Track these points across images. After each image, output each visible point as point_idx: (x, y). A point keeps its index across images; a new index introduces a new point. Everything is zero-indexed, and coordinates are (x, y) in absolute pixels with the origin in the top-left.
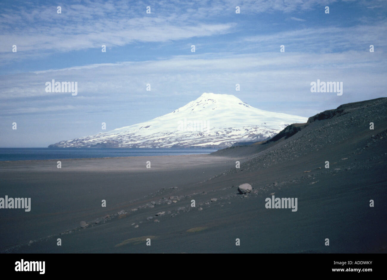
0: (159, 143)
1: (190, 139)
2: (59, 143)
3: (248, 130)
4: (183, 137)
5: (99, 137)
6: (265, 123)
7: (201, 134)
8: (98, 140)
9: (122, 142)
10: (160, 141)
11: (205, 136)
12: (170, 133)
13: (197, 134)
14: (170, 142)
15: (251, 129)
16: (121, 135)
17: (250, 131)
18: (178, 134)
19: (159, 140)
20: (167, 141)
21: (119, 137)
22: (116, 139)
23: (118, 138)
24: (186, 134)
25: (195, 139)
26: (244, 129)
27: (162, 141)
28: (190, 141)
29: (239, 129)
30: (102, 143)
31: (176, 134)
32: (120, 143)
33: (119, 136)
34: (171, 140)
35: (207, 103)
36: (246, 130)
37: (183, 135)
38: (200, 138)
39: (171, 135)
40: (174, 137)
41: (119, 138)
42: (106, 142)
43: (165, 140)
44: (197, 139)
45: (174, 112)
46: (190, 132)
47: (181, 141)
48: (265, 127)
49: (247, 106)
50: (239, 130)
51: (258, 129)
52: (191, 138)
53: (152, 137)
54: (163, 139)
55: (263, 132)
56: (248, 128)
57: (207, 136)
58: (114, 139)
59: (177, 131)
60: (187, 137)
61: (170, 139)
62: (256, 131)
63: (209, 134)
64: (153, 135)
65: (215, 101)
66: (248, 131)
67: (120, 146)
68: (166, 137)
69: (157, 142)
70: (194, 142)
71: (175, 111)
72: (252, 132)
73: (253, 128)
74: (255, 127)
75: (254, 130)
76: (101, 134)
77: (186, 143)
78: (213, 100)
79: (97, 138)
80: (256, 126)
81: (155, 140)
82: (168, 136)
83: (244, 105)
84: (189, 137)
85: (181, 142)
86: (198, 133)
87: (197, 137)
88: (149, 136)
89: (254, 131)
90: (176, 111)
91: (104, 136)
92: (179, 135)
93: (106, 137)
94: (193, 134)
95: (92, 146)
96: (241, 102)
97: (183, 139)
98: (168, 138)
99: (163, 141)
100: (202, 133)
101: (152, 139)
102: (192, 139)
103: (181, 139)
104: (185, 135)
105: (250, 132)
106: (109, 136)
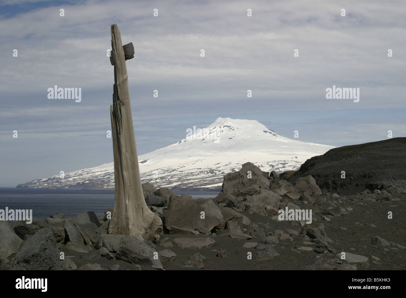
0: (157, 182)
1: (197, 179)
2: (31, 183)
3: (273, 166)
4: (189, 175)
5: (82, 175)
6: (296, 157)
7: (212, 171)
8: (79, 178)
9: (109, 181)
10: (158, 181)
11: (217, 174)
12: (171, 170)
13: (207, 172)
14: (171, 182)
15: (278, 165)
16: (109, 172)
17: (276, 167)
18: (182, 171)
19: (156, 179)
20: (167, 181)
21: (107, 175)
22: (102, 178)
23: (105, 176)
24: (193, 171)
25: (204, 178)
26: (269, 165)
27: (160, 181)
28: (197, 180)
29: (262, 165)
30: (83, 183)
31: (180, 171)
32: (106, 183)
33: (107, 173)
34: (172, 179)
35: (223, 131)
36: (270, 166)
37: (189, 173)
38: (211, 177)
39: (173, 173)
40: (177, 175)
41: (107, 177)
42: (88, 182)
43: (164, 180)
44: (206, 178)
45: (179, 143)
46: (198, 169)
47: (184, 180)
48: (296, 162)
49: (274, 135)
50: (262, 167)
51: (286, 165)
52: (198, 176)
53: (148, 176)
54: (162, 178)
55: (293, 168)
56: (274, 164)
57: (220, 174)
58: (100, 178)
59: (181, 167)
60: (194, 175)
61: (172, 177)
62: (284, 167)
63: (222, 171)
64: (150, 172)
65: (233, 128)
66: (274, 168)
67: (105, 187)
68: (165, 175)
69: (154, 181)
70: (202, 182)
71: (181, 142)
72: (279, 169)
73: (281, 164)
74: (283, 162)
75: (281, 166)
76: (84, 171)
77: (191, 183)
78: (230, 127)
79: (79, 176)
80: (285, 161)
81: (151, 180)
82: (169, 174)
83: (271, 133)
84: (196, 175)
85: (184, 182)
86: (209, 170)
87: (207, 175)
88: (145, 173)
89: (281, 168)
90: (183, 141)
91: (87, 174)
92: (184, 172)
93: (91, 174)
94: (202, 171)
95: (71, 186)
96: (267, 129)
97: (188, 178)
98: (169, 177)
99: (162, 181)
100: (214, 170)
101: (148, 178)
102: (200, 178)
103: (186, 178)
104: (192, 173)
105: (276, 169)
106: (94, 174)
